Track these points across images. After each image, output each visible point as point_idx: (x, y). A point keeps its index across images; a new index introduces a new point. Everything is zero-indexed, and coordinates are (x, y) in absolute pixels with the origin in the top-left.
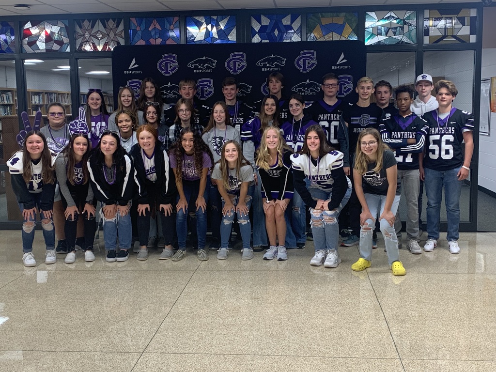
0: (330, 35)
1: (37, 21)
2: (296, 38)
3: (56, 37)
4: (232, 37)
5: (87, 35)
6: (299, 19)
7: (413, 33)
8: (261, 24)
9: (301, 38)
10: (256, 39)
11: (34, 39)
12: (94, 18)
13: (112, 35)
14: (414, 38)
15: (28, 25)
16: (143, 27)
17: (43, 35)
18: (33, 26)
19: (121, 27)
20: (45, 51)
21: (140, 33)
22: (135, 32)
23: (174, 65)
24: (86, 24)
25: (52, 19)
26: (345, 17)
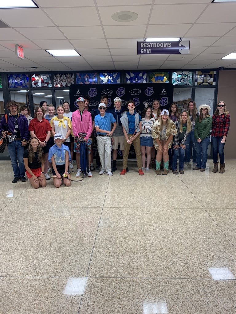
0: (158, 81)
1: (37, 74)
2: (144, 82)
3: (46, 81)
5: (59, 80)
6: (146, 74)
7: (191, 81)
8: (130, 76)
9: (147, 82)
10: (128, 82)
11: (37, 82)
12: (61, 73)
13: (69, 80)
14: (191, 83)
15: (34, 76)
16: (82, 77)
17: (40, 80)
18: (36, 76)
19: (73, 77)
20: (41, 87)
22: (79, 79)
23: (95, 93)
24: (58, 75)
25: (44, 73)
26: (164, 73)
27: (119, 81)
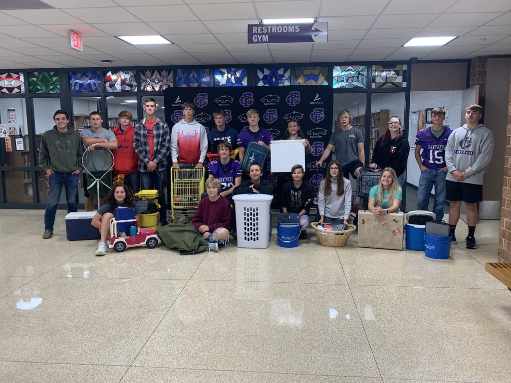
0: (310, 81)
1: (115, 70)
2: (287, 83)
3: (128, 82)
4: (245, 83)
5: (148, 81)
6: (289, 70)
7: (365, 81)
8: (264, 74)
9: (290, 83)
10: (261, 84)
11: (114, 83)
12: (153, 69)
13: (165, 81)
14: (366, 84)
15: (109, 74)
16: (185, 75)
17: (119, 81)
18: (113, 74)
19: (171, 75)
20: (120, 91)
21: (183, 79)
22: (180, 79)
23: (205, 101)
24: (148, 73)
25: (125, 69)
26: (320, 69)
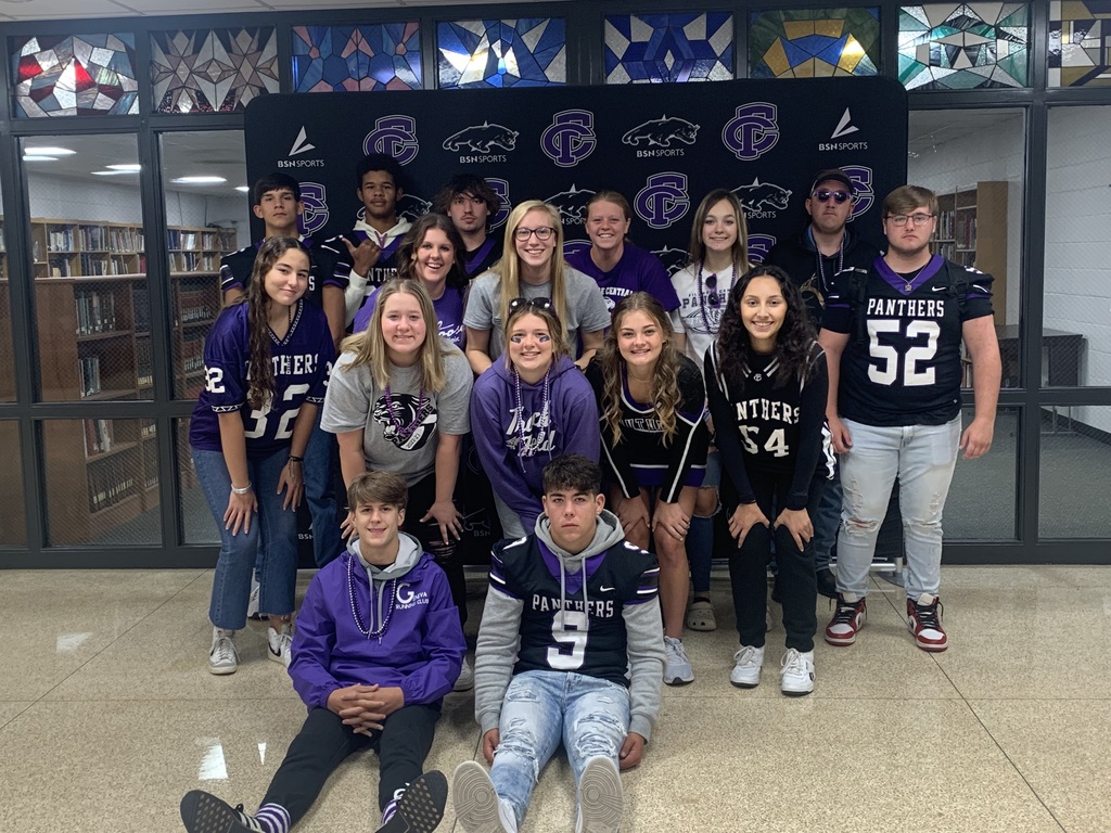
0: (808, 63)
1: (55, 34)
2: (719, 73)
3: (103, 78)
6: (728, 25)
7: (1021, 64)
8: (629, 37)
9: (733, 71)
10: (619, 76)
11: (48, 83)
12: (198, 28)
13: (247, 70)
14: (1022, 73)
15: (31, 48)
16: (327, 47)
17: (70, 72)
18: (44, 48)
19: (271, 50)
20: (75, 113)
21: (318, 64)
22: (306, 62)
23: (407, 144)
24: (181, 42)
25: (93, 30)
26: (847, 18)
27: (556, 73)
